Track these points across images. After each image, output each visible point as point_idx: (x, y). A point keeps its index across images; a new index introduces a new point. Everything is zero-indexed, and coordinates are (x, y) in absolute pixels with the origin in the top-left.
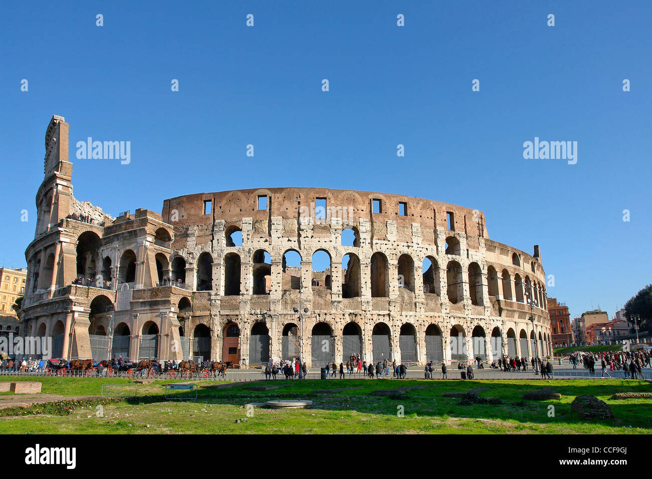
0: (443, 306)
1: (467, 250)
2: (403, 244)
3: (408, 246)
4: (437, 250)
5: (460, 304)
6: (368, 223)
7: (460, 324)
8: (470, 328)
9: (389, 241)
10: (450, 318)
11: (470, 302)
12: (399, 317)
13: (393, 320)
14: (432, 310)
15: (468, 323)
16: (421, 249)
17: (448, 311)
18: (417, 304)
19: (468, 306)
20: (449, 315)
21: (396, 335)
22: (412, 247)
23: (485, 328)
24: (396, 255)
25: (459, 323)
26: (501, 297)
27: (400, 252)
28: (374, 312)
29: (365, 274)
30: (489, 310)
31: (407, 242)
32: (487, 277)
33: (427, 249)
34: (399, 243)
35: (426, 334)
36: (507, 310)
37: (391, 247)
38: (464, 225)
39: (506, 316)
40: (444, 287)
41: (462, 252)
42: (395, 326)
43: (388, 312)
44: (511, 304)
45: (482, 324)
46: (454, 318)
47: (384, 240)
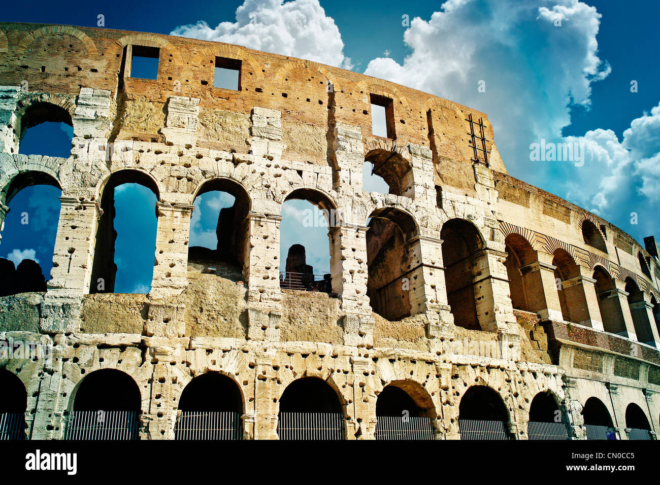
0: (349, 325)
1: (438, 188)
2: (215, 153)
3: (236, 162)
4: (335, 178)
5: (412, 323)
6: (109, 100)
7: (414, 378)
8: (451, 391)
9: (170, 144)
10: (375, 359)
11: (449, 318)
12: (179, 353)
13: (155, 362)
14: (310, 336)
15: (443, 379)
16: (279, 171)
17: (368, 340)
18: (252, 316)
19: (438, 328)
20: (372, 353)
21: (161, 410)
22: (249, 163)
23: (504, 394)
24: (190, 180)
25: (409, 376)
26: (555, 314)
27: (204, 173)
28: (85, 337)
29: (74, 227)
30: (517, 343)
31: (233, 151)
32: (504, 259)
33: (300, 173)
34: (202, 151)
35: (282, 409)
36: (577, 348)
37: (176, 159)
38: (426, 132)
39: (576, 366)
40: (356, 274)
41: (418, 190)
42: (162, 380)
43: (138, 338)
44: (590, 336)
45: (495, 381)
46: (392, 361)
47: (154, 140)
